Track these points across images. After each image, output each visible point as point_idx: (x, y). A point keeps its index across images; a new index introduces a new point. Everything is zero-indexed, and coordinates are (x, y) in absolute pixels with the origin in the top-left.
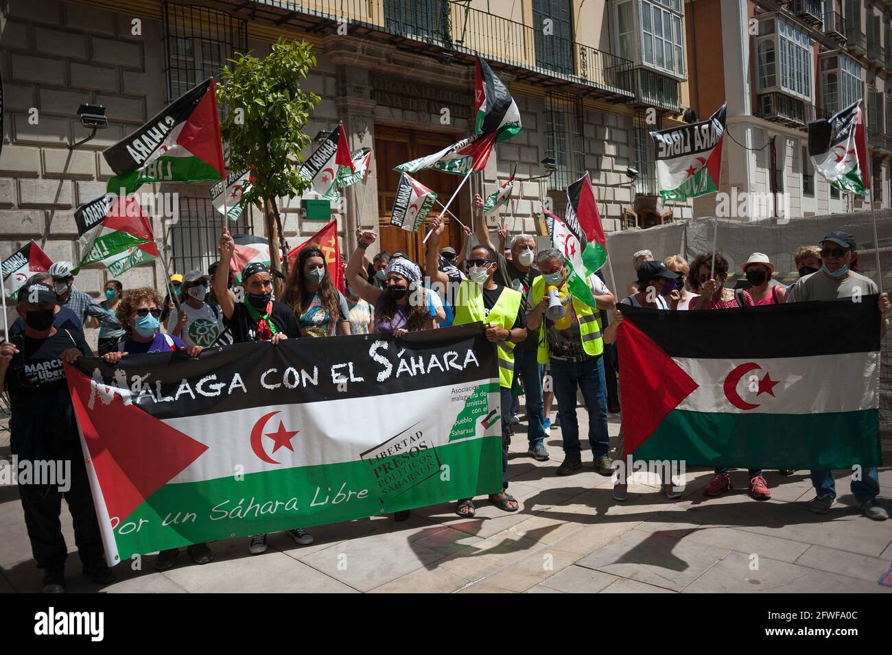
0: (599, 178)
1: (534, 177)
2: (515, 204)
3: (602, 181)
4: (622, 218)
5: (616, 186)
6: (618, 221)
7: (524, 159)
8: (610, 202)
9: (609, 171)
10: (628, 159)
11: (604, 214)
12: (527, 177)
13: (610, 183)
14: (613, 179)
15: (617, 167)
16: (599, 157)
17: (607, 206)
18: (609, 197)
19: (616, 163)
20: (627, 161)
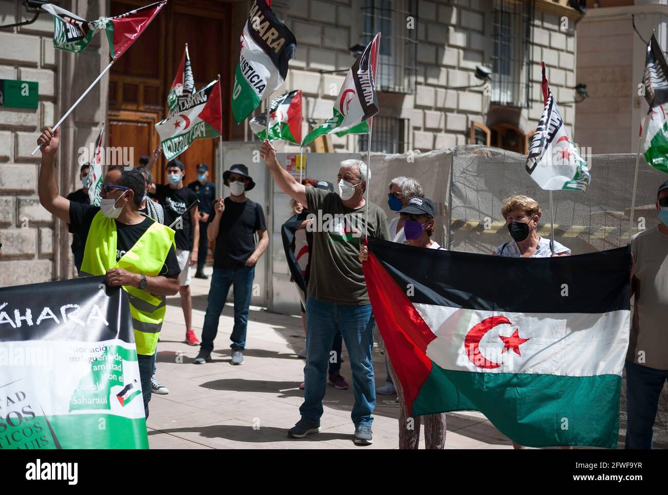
0: (437, 76)
1: (342, 69)
2: (311, 105)
3: (442, 81)
4: (467, 134)
5: (463, 89)
6: (462, 138)
7: (328, 42)
8: (451, 110)
9: (453, 67)
10: (482, 53)
11: (442, 126)
12: (332, 68)
13: (453, 84)
14: (459, 79)
15: (464, 64)
16: (440, 46)
17: (446, 116)
18: (451, 104)
19: (465, 58)
20: (481, 55)
